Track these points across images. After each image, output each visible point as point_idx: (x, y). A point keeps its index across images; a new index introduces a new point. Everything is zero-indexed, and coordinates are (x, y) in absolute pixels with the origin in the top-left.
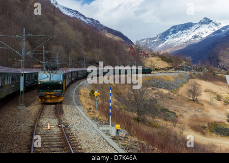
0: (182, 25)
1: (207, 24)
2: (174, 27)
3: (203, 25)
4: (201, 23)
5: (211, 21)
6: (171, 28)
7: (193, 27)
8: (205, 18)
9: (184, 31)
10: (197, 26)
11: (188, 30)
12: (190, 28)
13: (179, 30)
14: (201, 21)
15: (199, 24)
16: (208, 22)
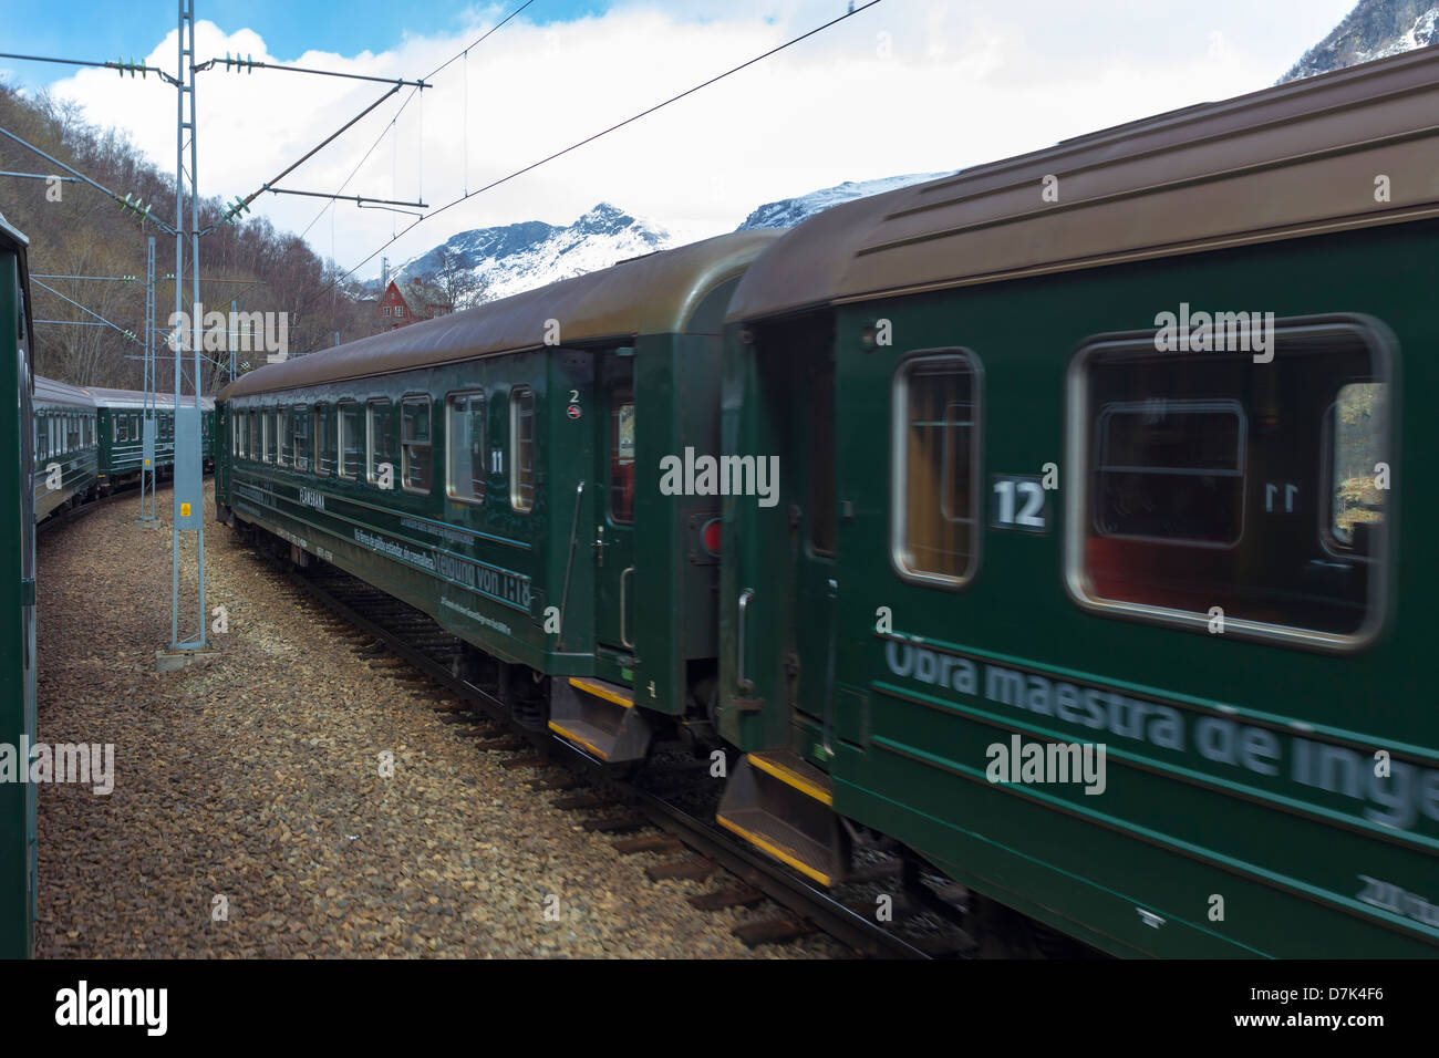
0: (499, 230)
1: (613, 231)
2: (465, 238)
3: (592, 238)
4: (586, 227)
5: (627, 221)
6: (453, 241)
7: (548, 243)
8: (601, 207)
9: (510, 260)
10: (566, 239)
11: (526, 256)
12: (538, 246)
13: (489, 252)
14: (583, 218)
15: (575, 233)
16: (615, 225)
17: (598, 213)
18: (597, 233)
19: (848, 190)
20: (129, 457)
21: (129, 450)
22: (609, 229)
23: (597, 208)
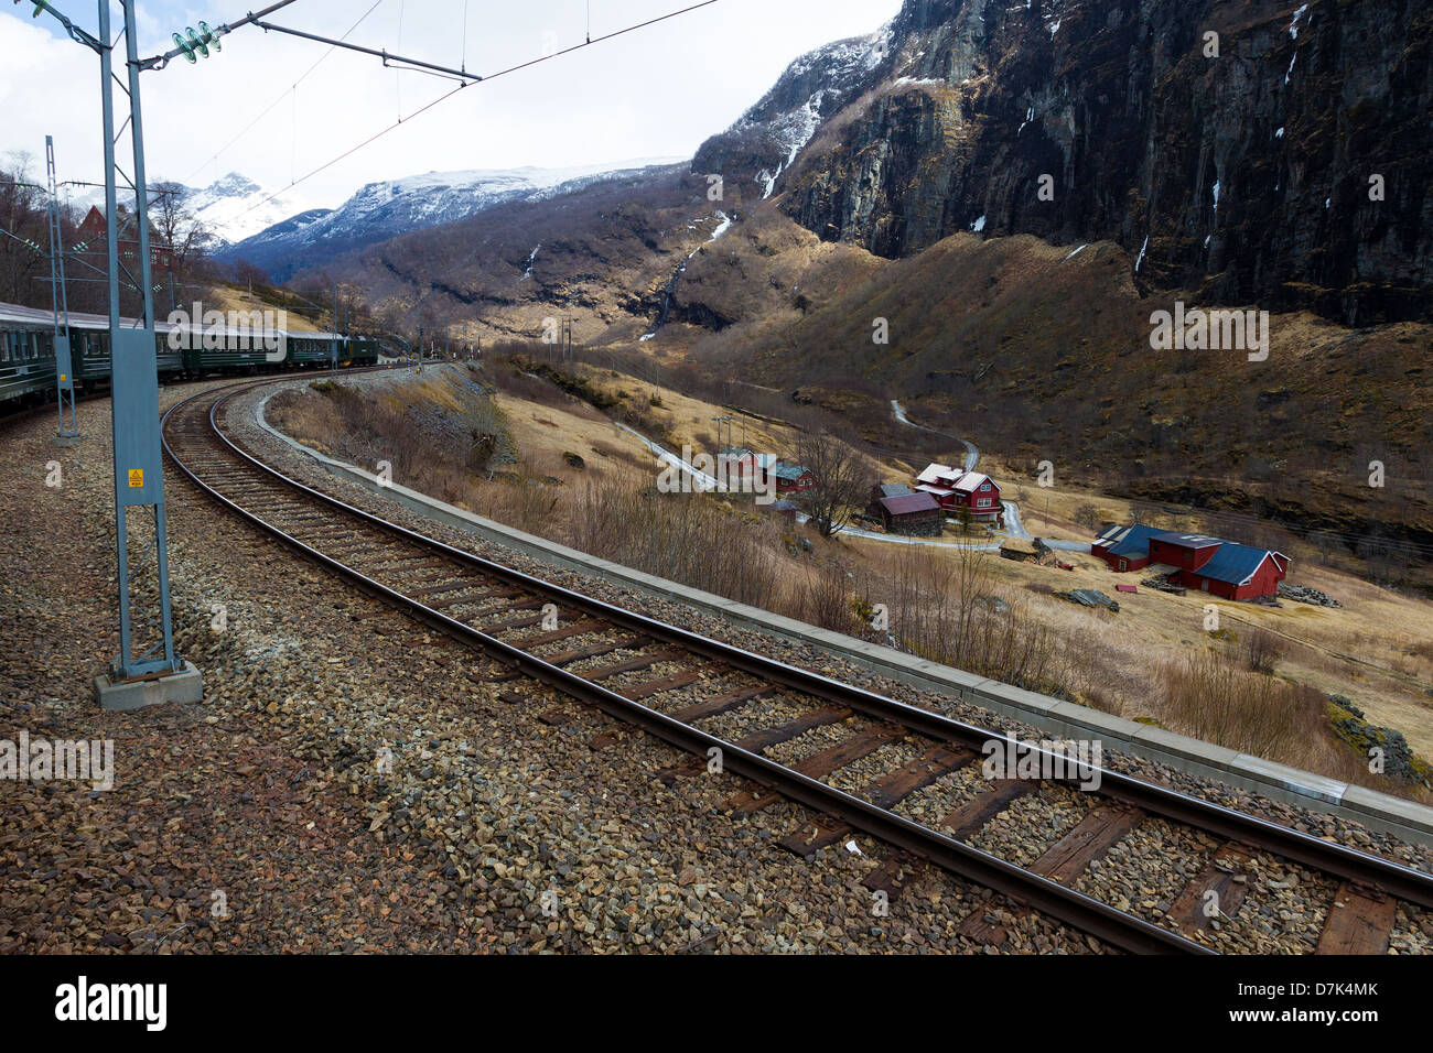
1: (244, 194)
3: (225, 199)
4: (220, 190)
5: (256, 188)
7: (187, 202)
8: (232, 175)
10: (203, 198)
14: (217, 183)
15: (210, 195)
16: (245, 190)
17: (229, 179)
18: (229, 196)
19: (433, 177)
20: (101, 366)
21: (101, 361)
22: (240, 193)
23: (229, 176)
